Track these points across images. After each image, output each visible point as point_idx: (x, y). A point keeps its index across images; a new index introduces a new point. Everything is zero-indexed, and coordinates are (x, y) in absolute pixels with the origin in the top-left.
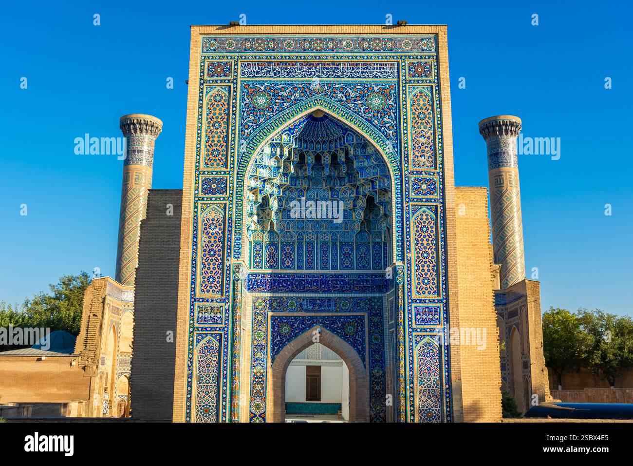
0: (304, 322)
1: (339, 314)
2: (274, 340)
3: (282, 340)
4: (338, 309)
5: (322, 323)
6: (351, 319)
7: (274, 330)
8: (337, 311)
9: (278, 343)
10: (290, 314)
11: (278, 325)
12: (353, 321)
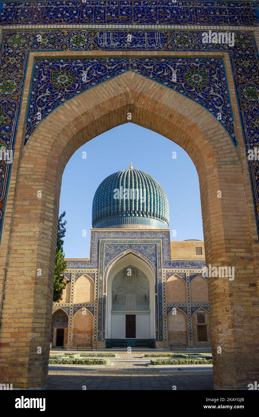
0: (102, 68)
1: (173, 54)
2: (38, 96)
3: (53, 95)
4: (170, 47)
5: (138, 68)
6: (197, 63)
7: (39, 79)
8: (167, 49)
9: (45, 100)
10: (75, 53)
11: (49, 72)
12: (201, 66)
